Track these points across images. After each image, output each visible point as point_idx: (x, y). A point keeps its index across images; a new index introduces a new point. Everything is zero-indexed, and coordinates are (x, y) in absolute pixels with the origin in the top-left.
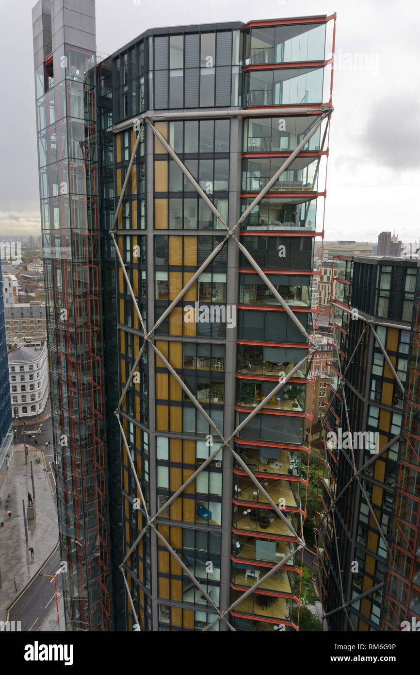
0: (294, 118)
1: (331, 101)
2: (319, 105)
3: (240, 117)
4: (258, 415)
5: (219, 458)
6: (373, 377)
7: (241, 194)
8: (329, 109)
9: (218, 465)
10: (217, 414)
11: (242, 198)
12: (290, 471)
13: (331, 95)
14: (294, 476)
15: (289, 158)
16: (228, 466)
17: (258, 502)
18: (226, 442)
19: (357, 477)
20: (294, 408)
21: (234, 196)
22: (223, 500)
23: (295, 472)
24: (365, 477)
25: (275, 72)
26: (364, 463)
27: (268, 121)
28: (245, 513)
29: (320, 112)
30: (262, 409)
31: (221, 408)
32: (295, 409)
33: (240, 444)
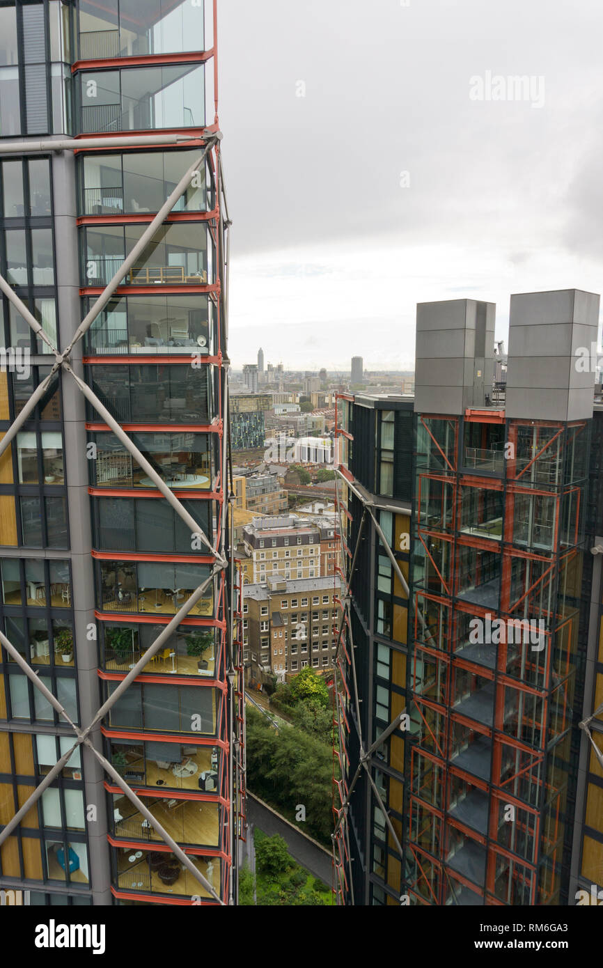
0: (159, 155)
1: (216, 122)
2: (199, 130)
3: (68, 154)
4: (134, 684)
5: (75, 762)
6: (379, 595)
7: (81, 290)
8: (214, 135)
9: (76, 777)
10: (67, 685)
11: (82, 298)
12: (202, 783)
13: (216, 111)
14: (208, 792)
15: (152, 224)
16: (92, 778)
17: (150, 841)
18: (82, 736)
19: (365, 765)
20: (200, 670)
21: (68, 294)
22: (89, 838)
23: (210, 785)
24: (377, 765)
25: (124, 73)
26: (374, 739)
27: (117, 159)
28: (132, 859)
29: (202, 143)
30: (142, 674)
31: (73, 673)
32: (201, 672)
33: (110, 739)
